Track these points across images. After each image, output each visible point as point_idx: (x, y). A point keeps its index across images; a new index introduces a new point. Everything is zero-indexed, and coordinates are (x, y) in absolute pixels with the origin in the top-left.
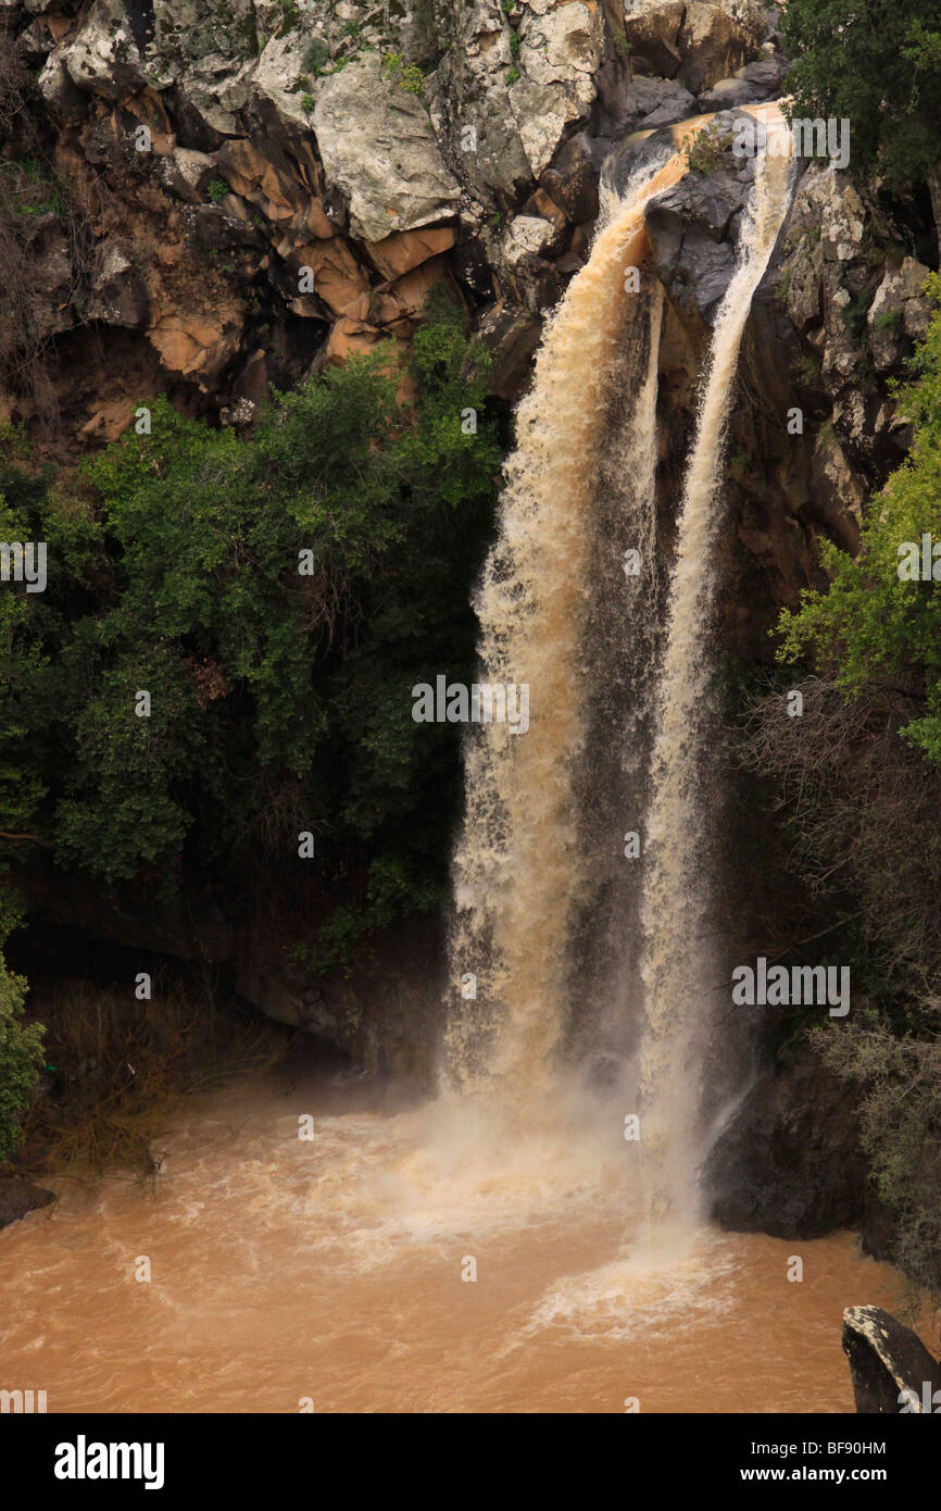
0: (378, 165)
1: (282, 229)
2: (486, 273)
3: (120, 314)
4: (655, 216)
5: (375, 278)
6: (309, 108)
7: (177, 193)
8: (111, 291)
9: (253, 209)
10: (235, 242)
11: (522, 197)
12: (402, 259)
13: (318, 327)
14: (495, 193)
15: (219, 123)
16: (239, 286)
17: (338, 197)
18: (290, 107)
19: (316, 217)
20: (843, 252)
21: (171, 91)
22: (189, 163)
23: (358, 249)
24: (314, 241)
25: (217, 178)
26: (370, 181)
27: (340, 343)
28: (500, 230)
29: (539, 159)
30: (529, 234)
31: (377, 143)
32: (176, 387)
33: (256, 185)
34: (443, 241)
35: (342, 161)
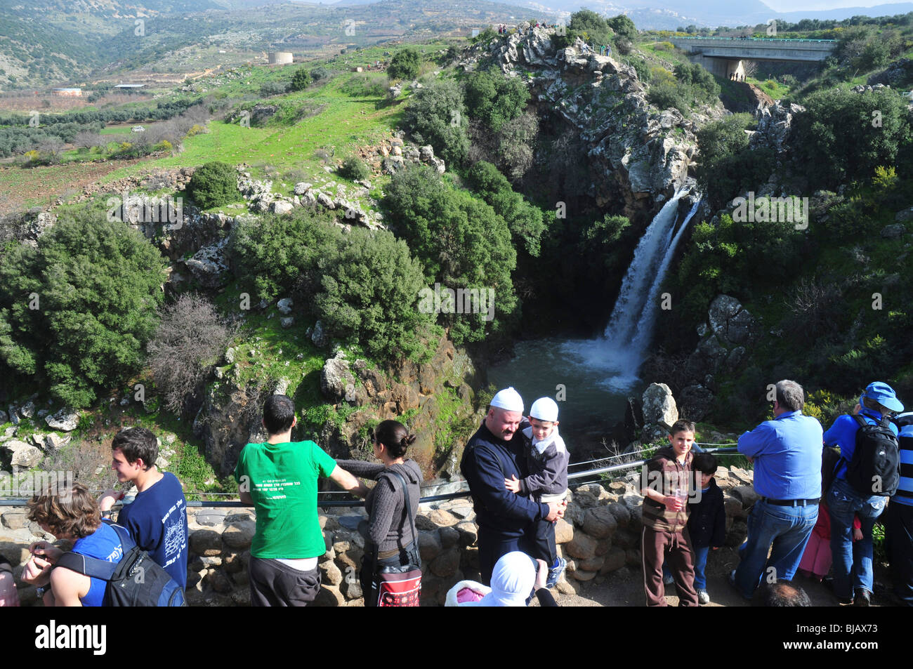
0: (638, 180)
1: (620, 187)
2: (653, 203)
3: (592, 195)
4: (680, 200)
5: (634, 199)
6: (629, 167)
7: (606, 177)
8: (591, 191)
9: (617, 182)
10: (613, 187)
11: (662, 191)
12: (638, 196)
13: (624, 204)
14: (657, 189)
15: (615, 167)
16: (612, 194)
17: (630, 184)
19: (627, 186)
21: (609, 160)
22: (608, 172)
23: (632, 193)
24: (625, 190)
25: (612, 175)
26: (635, 181)
27: (626, 209)
28: (656, 196)
30: (661, 197)
31: (638, 176)
32: (599, 210)
33: (619, 178)
34: (647, 195)
35: (632, 177)
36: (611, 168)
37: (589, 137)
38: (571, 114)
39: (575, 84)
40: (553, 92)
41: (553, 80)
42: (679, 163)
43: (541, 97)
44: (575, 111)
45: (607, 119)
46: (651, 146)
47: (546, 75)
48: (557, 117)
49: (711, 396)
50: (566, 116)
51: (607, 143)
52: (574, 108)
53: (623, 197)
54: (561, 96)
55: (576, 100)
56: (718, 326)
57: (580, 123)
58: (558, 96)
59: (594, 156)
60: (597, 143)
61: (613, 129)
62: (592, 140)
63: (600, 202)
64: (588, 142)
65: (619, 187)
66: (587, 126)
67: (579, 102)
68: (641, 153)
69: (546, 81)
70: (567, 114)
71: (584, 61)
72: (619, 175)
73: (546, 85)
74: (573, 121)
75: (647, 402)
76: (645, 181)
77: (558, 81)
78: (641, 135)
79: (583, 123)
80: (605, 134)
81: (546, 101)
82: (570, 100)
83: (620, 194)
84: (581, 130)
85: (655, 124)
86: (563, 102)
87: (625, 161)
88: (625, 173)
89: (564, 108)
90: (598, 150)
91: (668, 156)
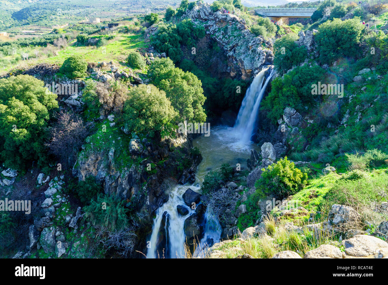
0: (247, 65)
1: (241, 68)
2: (253, 73)
3: (229, 71)
5: (246, 72)
6: (244, 60)
7: (234, 64)
9: (239, 66)
10: (237, 68)
11: (257, 68)
12: (248, 71)
13: (242, 75)
14: (255, 68)
15: (238, 60)
16: (237, 71)
17: (244, 66)
18: (242, 59)
19: (243, 67)
20: (277, 77)
21: (235, 57)
22: (235, 62)
23: (245, 70)
25: (237, 63)
28: (255, 71)
29: (259, 66)
30: (257, 71)
31: (248, 63)
32: (232, 77)
34: (251, 71)
35: (245, 64)
36: (236, 60)
37: (227, 48)
39: (221, 27)
40: (212, 30)
41: (213, 25)
43: (207, 32)
44: (221, 38)
45: (235, 40)
46: (252, 51)
47: (209, 23)
48: (214, 40)
49: (285, 147)
50: (218, 40)
51: (235, 50)
52: (221, 37)
53: (241, 72)
54: (216, 32)
55: (221, 33)
56: (287, 119)
57: (223, 43)
59: (229, 56)
60: (230, 50)
61: (237, 45)
62: (229, 49)
63: (232, 74)
64: (227, 50)
65: (239, 68)
66: (227, 44)
67: (223, 34)
68: (248, 54)
69: (209, 26)
70: (218, 39)
71: (224, 17)
72: (240, 63)
73: (210, 28)
74: (221, 42)
75: (263, 150)
76: (250, 65)
77: (215, 25)
78: (248, 47)
79: (225, 43)
80: (234, 47)
81: (210, 34)
82: (219, 33)
83: (240, 71)
84: (224, 45)
85: (254, 42)
86: (217, 34)
87: (242, 57)
88: (242, 62)
89: (217, 37)
90: (231, 53)
91: (259, 54)
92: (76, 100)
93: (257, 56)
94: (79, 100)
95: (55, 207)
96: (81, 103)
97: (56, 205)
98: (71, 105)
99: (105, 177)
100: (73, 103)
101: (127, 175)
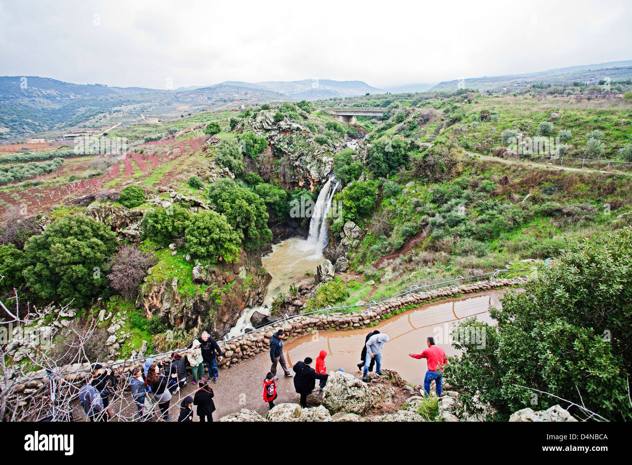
1: (308, 178)
2: (320, 183)
5: (313, 182)
6: (310, 169)
7: (301, 174)
8: (296, 180)
10: (305, 178)
11: (324, 178)
12: (315, 181)
13: (309, 184)
15: (305, 169)
16: (305, 181)
17: (311, 176)
21: (302, 167)
22: (302, 172)
23: (313, 180)
24: (310, 179)
25: (304, 173)
26: (313, 175)
27: (311, 186)
28: (322, 180)
29: (325, 175)
30: (324, 181)
31: (315, 173)
33: (306, 174)
34: (318, 180)
35: (312, 173)
36: (303, 170)
37: (293, 157)
38: (285, 149)
39: (285, 136)
40: (277, 140)
41: (277, 135)
42: (329, 166)
43: (272, 142)
45: (300, 150)
46: (318, 160)
47: (273, 133)
48: (280, 150)
49: (348, 261)
50: (283, 149)
51: (301, 160)
52: (286, 146)
55: (286, 143)
56: (347, 233)
57: (289, 152)
58: (279, 141)
59: (296, 166)
60: (296, 160)
61: (302, 154)
63: (301, 184)
64: (293, 160)
66: (292, 153)
67: (288, 144)
68: (314, 163)
69: (273, 136)
71: (288, 126)
73: (274, 138)
74: (287, 152)
75: (323, 267)
76: (317, 174)
77: (279, 135)
78: (314, 156)
80: (300, 156)
81: (274, 144)
82: (284, 143)
83: (308, 181)
84: (290, 155)
85: (319, 151)
86: (282, 144)
87: (308, 167)
88: (309, 172)
89: (281, 146)
90: (297, 163)
91: (325, 164)
92: (135, 229)
93: (323, 165)
94: (138, 230)
95: (120, 344)
96: (140, 233)
97: (121, 341)
98: (130, 235)
99: (170, 308)
100: (132, 233)
101: (192, 304)
